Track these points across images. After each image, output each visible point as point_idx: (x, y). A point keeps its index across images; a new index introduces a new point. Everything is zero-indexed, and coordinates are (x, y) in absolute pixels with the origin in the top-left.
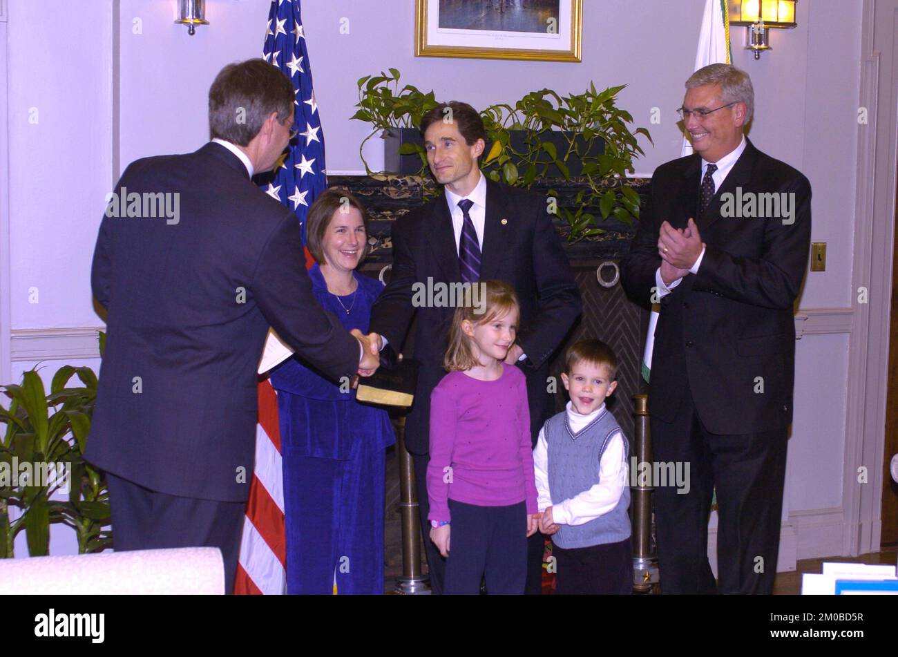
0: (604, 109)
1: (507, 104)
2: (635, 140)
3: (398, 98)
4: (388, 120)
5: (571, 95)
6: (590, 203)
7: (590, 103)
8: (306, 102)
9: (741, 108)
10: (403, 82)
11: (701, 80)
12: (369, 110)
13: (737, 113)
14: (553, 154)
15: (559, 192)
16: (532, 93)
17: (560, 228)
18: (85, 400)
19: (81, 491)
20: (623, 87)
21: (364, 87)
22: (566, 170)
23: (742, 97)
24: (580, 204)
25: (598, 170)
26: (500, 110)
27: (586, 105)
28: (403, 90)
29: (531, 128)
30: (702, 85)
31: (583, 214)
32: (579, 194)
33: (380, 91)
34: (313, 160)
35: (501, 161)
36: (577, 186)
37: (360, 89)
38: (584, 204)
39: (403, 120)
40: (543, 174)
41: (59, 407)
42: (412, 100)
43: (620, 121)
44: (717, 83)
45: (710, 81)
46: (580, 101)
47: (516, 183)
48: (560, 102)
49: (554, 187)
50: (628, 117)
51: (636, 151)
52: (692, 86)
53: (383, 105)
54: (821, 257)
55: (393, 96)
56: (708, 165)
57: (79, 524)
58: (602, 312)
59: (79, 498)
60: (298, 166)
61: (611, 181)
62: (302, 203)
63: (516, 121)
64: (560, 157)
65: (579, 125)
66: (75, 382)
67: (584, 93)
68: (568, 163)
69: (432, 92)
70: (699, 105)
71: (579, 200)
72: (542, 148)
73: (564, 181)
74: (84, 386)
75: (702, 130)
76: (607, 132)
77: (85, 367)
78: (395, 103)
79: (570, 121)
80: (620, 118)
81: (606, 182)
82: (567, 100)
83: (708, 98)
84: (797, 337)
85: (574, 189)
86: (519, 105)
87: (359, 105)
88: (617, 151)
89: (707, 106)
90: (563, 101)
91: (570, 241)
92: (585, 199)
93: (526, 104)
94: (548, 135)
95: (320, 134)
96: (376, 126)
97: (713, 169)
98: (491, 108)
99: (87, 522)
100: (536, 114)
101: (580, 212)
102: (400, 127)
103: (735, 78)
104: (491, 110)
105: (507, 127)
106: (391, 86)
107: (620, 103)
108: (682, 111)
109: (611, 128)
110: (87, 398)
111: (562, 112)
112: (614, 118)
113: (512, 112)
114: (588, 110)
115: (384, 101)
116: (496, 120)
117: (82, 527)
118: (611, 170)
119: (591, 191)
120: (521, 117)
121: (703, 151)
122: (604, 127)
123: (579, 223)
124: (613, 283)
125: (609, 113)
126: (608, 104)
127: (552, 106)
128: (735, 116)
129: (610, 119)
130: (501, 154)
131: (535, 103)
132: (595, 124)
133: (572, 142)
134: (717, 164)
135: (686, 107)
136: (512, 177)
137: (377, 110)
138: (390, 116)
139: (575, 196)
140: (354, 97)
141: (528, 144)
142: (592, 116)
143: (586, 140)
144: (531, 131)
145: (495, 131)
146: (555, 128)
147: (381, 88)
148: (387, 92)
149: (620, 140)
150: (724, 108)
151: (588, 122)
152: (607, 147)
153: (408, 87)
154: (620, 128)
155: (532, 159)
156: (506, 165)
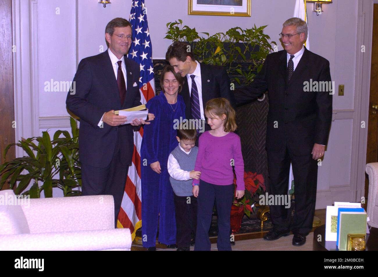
0: (259, 34)
1: (223, 32)
2: (271, 46)
3: (182, 30)
4: (178, 39)
5: (247, 29)
6: (254, 70)
7: (254, 32)
8: (145, 32)
9: (303, 34)
10: (184, 24)
11: (289, 24)
12: (171, 35)
13: (302, 36)
14: (240, 52)
15: (242, 66)
16: (232, 28)
17: (243, 79)
18: (65, 142)
19: (64, 175)
20: (266, 26)
21: (169, 27)
22: (244, 57)
23: (304, 31)
24: (250, 70)
25: (257, 57)
26: (220, 35)
27: (252, 33)
28: (184, 27)
29: (232, 41)
30: (290, 25)
31: (251, 74)
32: (250, 66)
33: (175, 28)
34: (147, 54)
35: (220, 54)
36: (249, 63)
37: (167, 27)
38: (252, 70)
39: (184, 38)
40: (236, 59)
41: (56, 144)
42: (187, 31)
43: (266, 39)
44: (295, 25)
45: (292, 24)
46: (250, 32)
47: (225, 62)
48: (243, 32)
49: (240, 64)
50: (268, 37)
51: (271, 50)
52: (286, 25)
53: (176, 33)
54: (342, 90)
55: (180, 30)
56: (291, 55)
57: (64, 188)
58: (259, 111)
59: (63, 178)
60: (141, 56)
61: (262, 61)
62: (143, 69)
63: (226, 39)
64: (242, 52)
65: (249, 40)
66: (62, 136)
67: (252, 28)
68: (245, 55)
69: (195, 28)
70: (288, 33)
71: (250, 68)
72: (235, 49)
73: (244, 61)
74: (65, 137)
75: (289, 42)
76: (260, 43)
77: (65, 131)
78: (180, 32)
79: (246, 39)
80: (265, 38)
81: (260, 62)
82: (245, 31)
83: (291, 30)
84: (332, 120)
85: (247, 65)
86: (227, 33)
87: (167, 33)
88: (264, 50)
89: (291, 33)
90: (244, 32)
91: (246, 84)
92: (252, 68)
93: (230, 33)
94: (237, 44)
95: (150, 44)
96: (173, 41)
97: (292, 57)
98: (217, 34)
99: (66, 187)
100: (233, 36)
101: (250, 73)
102: (182, 41)
103: (302, 23)
104: (217, 35)
105: (223, 41)
106: (179, 26)
107: (265, 32)
108: (281, 35)
109: (262, 42)
110: (66, 141)
111: (243, 35)
112: (263, 38)
113: (225, 36)
114: (253, 34)
115: (177, 31)
116: (219, 39)
117: (65, 189)
118: (262, 57)
119: (254, 65)
120: (228, 37)
121: (289, 50)
122: (259, 41)
123: (250, 77)
124: (263, 100)
125: (261, 36)
126: (261, 32)
127: (239, 33)
128: (301, 37)
129: (261, 38)
130: (220, 51)
131: (233, 32)
132: (256, 40)
133: (247, 46)
134: (294, 55)
135: (283, 33)
136: (224, 60)
137: (174, 35)
138: (179, 37)
139: (248, 67)
140: (165, 30)
141: (230, 47)
142: (255, 37)
143: (252, 46)
144: (232, 43)
145: (218, 43)
146: (240, 42)
147: (175, 27)
148: (177, 28)
149: (265, 46)
150: (297, 35)
151: (253, 39)
152: (260, 49)
153: (185, 26)
154: (265, 41)
155: (232, 53)
156: (222, 55)
